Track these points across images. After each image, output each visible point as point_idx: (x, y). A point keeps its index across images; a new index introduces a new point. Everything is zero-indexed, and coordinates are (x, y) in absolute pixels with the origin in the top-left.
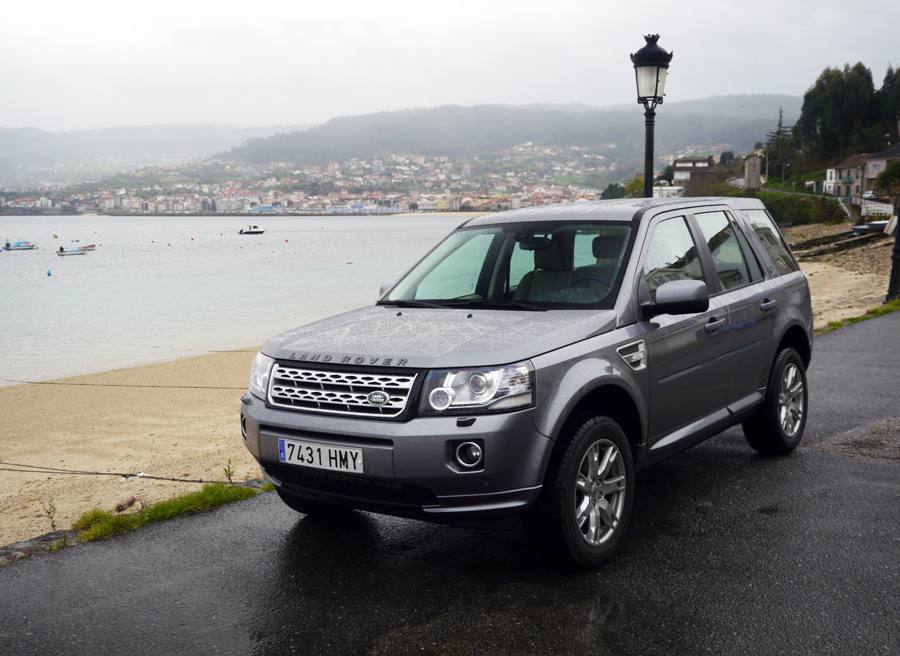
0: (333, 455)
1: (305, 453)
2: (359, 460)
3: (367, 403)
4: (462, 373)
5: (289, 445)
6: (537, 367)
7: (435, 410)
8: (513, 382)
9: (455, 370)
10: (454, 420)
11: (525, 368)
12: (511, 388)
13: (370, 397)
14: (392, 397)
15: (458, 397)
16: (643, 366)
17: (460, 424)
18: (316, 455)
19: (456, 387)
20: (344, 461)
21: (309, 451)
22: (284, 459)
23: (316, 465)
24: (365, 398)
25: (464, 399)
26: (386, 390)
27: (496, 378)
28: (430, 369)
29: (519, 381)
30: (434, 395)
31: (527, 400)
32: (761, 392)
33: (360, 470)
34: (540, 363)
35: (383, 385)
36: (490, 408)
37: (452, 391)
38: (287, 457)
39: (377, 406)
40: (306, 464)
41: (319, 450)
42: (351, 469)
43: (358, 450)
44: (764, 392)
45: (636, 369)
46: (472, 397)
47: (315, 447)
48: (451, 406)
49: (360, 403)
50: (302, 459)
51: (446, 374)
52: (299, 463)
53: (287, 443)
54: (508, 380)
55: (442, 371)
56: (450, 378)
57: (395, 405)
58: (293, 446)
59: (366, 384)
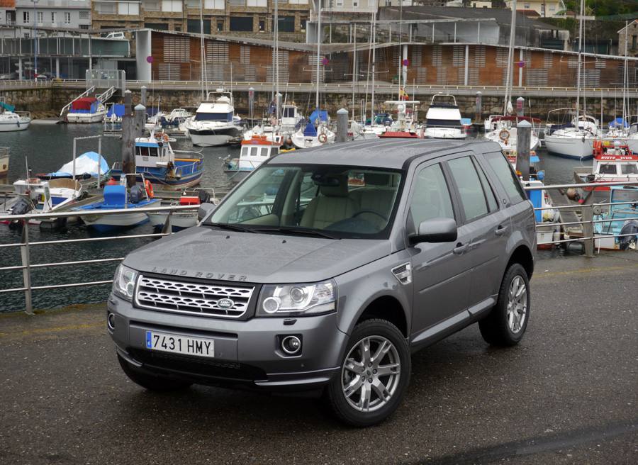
0: (191, 344)
1: (168, 342)
2: (212, 348)
3: (216, 307)
4: (286, 287)
5: (155, 336)
6: (339, 284)
7: (267, 313)
8: (321, 294)
9: (281, 284)
10: (282, 320)
11: (330, 284)
12: (320, 298)
13: (219, 303)
14: (236, 303)
15: (283, 304)
16: (409, 280)
17: (286, 323)
18: (177, 343)
19: (281, 297)
20: (199, 348)
21: (172, 341)
22: (151, 346)
23: (177, 350)
24: (215, 303)
25: (287, 306)
26: (231, 298)
27: (310, 291)
28: (263, 284)
29: (326, 293)
30: (266, 303)
31: (331, 307)
32: (494, 298)
33: (211, 354)
34: (340, 281)
35: (229, 294)
36: (306, 312)
37: (279, 300)
38: (153, 344)
39: (224, 309)
40: (168, 350)
41: (180, 340)
42: (204, 354)
43: (211, 341)
44: (496, 298)
45: (404, 284)
46: (293, 304)
47: (176, 338)
48: (279, 310)
49: (212, 307)
50: (166, 347)
51: (275, 288)
52: (163, 349)
53: (153, 334)
54: (318, 293)
55: (272, 286)
56: (278, 291)
57: (238, 309)
58: (158, 337)
59: (216, 293)
